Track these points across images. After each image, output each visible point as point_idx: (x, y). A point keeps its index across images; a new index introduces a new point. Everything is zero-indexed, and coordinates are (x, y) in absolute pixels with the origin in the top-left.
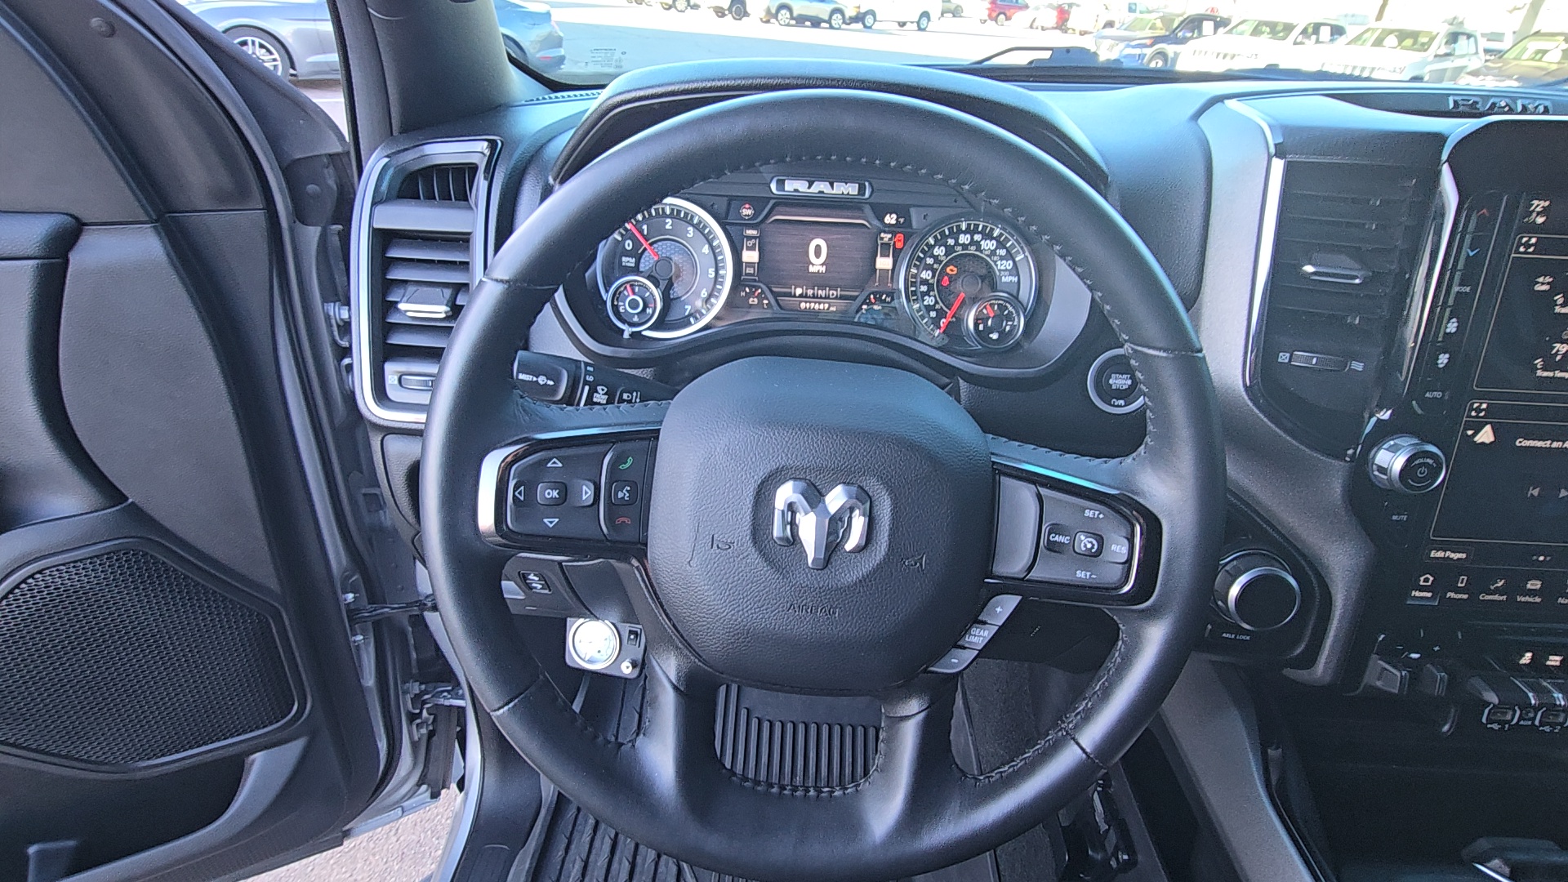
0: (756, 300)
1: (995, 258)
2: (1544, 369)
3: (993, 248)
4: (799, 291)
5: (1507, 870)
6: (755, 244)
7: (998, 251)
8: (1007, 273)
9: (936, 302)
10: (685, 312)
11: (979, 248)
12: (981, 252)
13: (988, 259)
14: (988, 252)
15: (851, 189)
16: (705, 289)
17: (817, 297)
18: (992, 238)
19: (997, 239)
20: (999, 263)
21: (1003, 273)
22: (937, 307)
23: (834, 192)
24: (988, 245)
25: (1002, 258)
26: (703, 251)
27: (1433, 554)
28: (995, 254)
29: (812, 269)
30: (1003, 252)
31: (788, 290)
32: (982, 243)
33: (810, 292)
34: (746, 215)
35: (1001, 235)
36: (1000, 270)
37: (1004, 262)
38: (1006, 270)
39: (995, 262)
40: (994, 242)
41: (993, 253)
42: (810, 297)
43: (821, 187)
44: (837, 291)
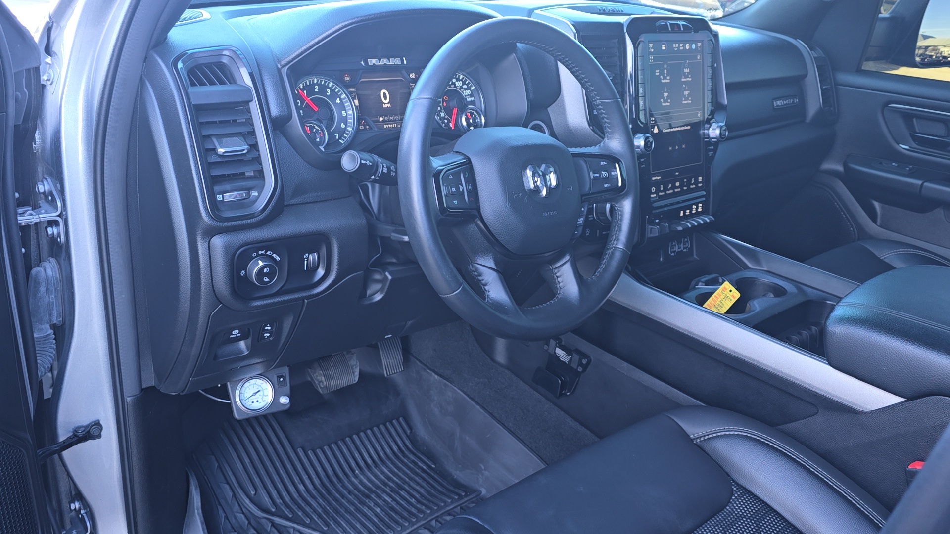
0: (362, 126)
1: (462, 90)
2: (664, 103)
3: (461, 85)
4: (381, 119)
5: (704, 284)
6: (355, 96)
7: (463, 86)
8: (469, 97)
9: (445, 115)
10: (336, 138)
11: (455, 86)
12: (456, 88)
13: (459, 91)
14: (459, 87)
15: (397, 61)
16: (343, 123)
17: (391, 121)
18: (459, 80)
19: (462, 80)
20: (464, 92)
21: (467, 97)
22: (446, 117)
23: (390, 64)
24: (459, 84)
25: (465, 89)
26: (337, 102)
27: (654, 178)
28: (462, 88)
29: (385, 106)
30: (465, 86)
31: (376, 119)
32: (456, 83)
33: (387, 118)
34: (347, 80)
35: (463, 78)
36: (465, 96)
37: (466, 91)
38: (468, 95)
39: (463, 92)
40: (461, 82)
41: (461, 87)
42: (387, 121)
43: (384, 61)
44: (398, 116)
